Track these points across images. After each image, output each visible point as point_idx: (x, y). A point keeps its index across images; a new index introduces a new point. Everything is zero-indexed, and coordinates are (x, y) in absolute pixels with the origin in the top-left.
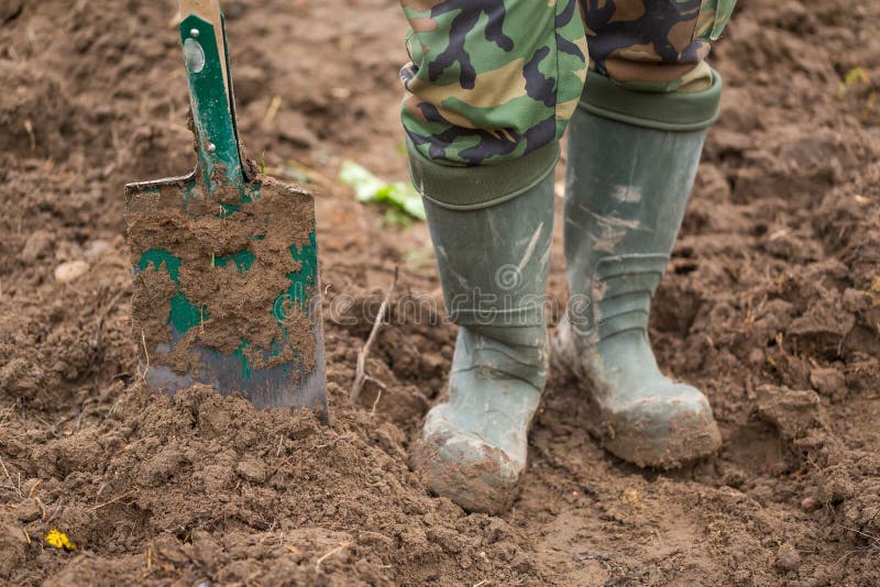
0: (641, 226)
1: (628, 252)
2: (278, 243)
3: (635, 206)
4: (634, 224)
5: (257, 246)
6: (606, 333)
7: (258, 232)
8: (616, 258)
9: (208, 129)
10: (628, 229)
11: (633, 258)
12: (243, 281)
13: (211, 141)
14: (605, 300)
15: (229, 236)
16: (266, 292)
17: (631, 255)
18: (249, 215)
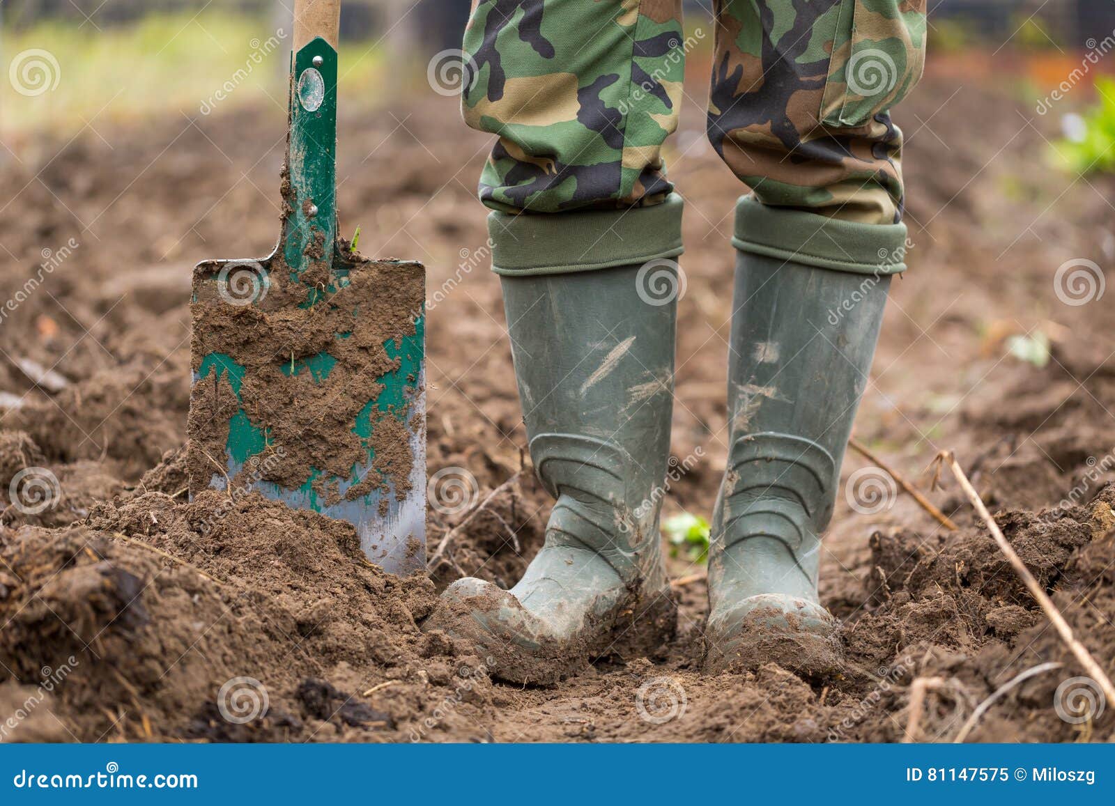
0: (777, 394)
1: (761, 430)
2: (371, 337)
3: (772, 367)
4: (770, 392)
5: (343, 346)
6: (733, 537)
7: (343, 327)
8: (749, 436)
9: (313, 186)
10: (764, 398)
11: (767, 437)
12: (321, 391)
13: (314, 202)
14: (735, 494)
15: (314, 329)
16: (352, 401)
17: (764, 433)
18: (334, 307)
